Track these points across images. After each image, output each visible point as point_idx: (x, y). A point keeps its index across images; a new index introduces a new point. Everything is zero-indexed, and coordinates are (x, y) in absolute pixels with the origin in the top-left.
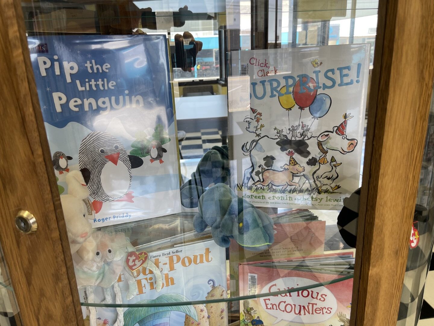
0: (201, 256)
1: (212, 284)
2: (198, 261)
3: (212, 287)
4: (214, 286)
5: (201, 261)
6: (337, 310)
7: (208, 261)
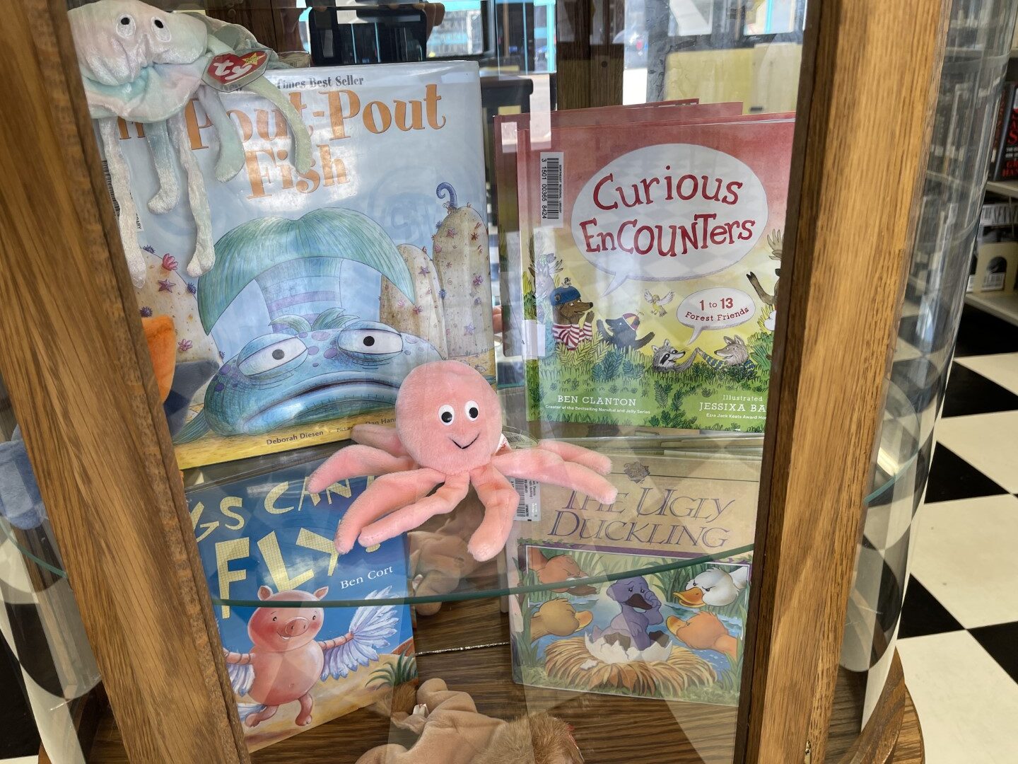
0: (417, 106)
1: (448, 198)
2: (409, 122)
3: (449, 209)
4: (452, 207)
5: (417, 125)
6: (768, 224)
7: (434, 125)
